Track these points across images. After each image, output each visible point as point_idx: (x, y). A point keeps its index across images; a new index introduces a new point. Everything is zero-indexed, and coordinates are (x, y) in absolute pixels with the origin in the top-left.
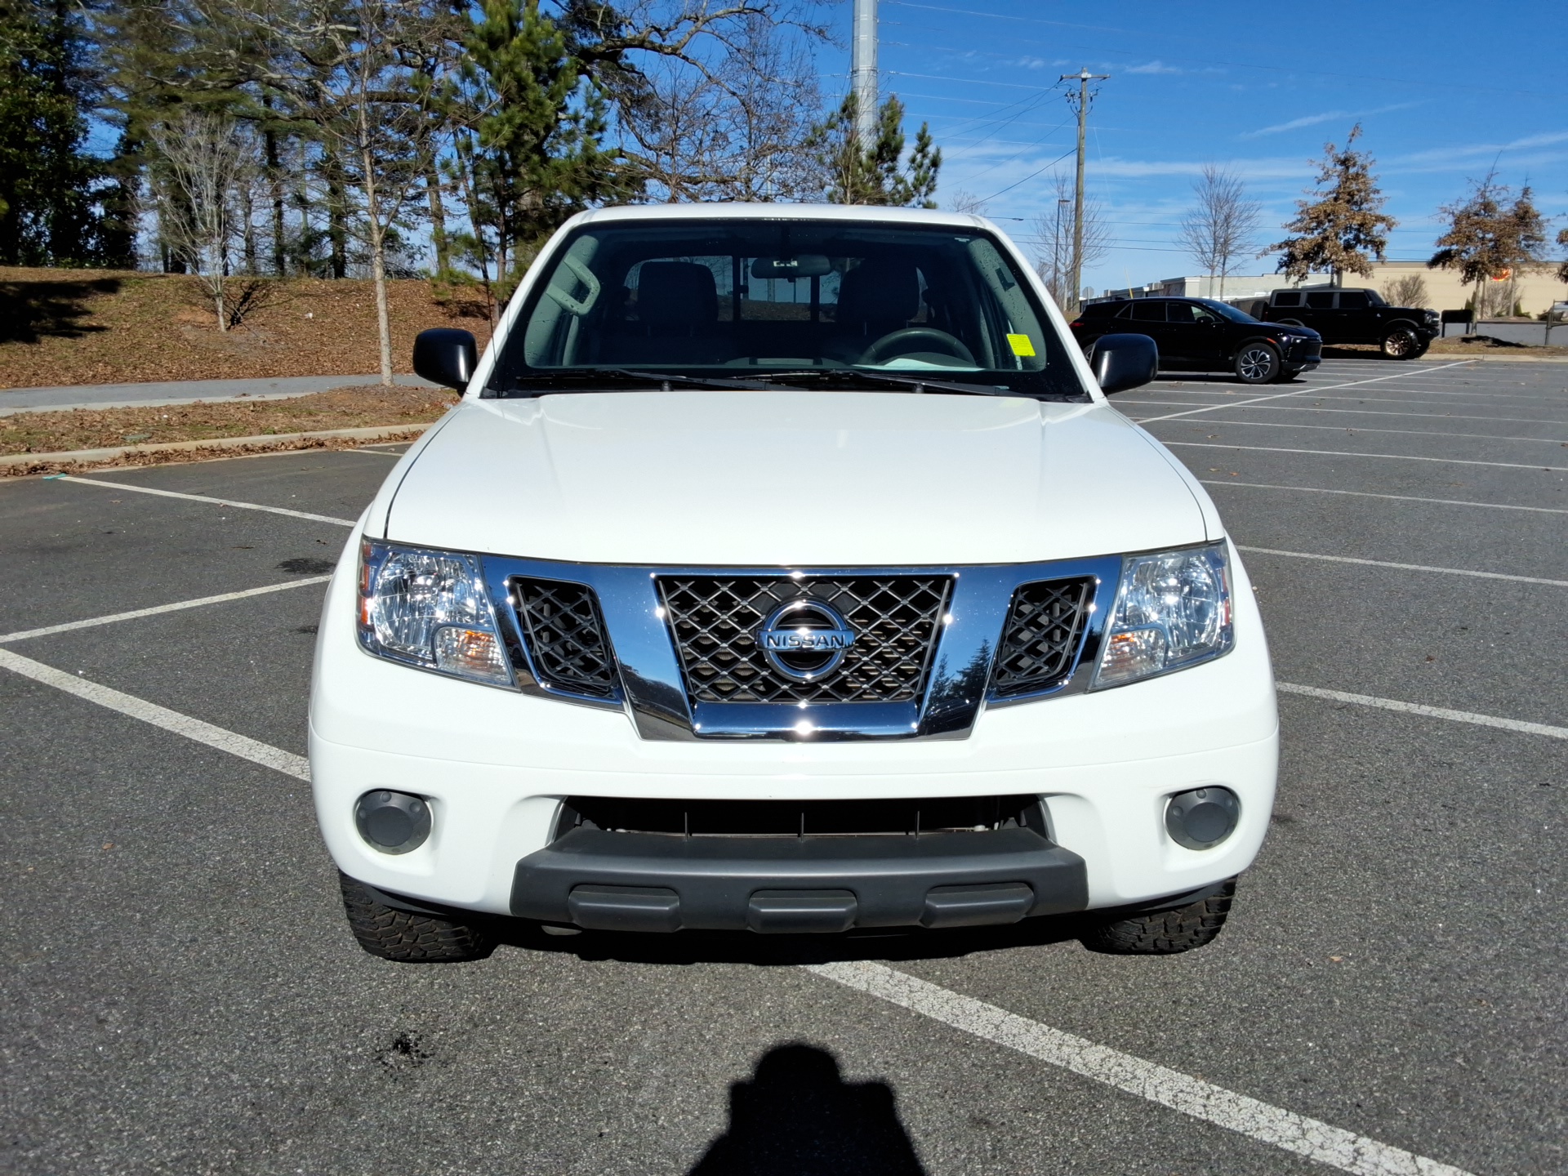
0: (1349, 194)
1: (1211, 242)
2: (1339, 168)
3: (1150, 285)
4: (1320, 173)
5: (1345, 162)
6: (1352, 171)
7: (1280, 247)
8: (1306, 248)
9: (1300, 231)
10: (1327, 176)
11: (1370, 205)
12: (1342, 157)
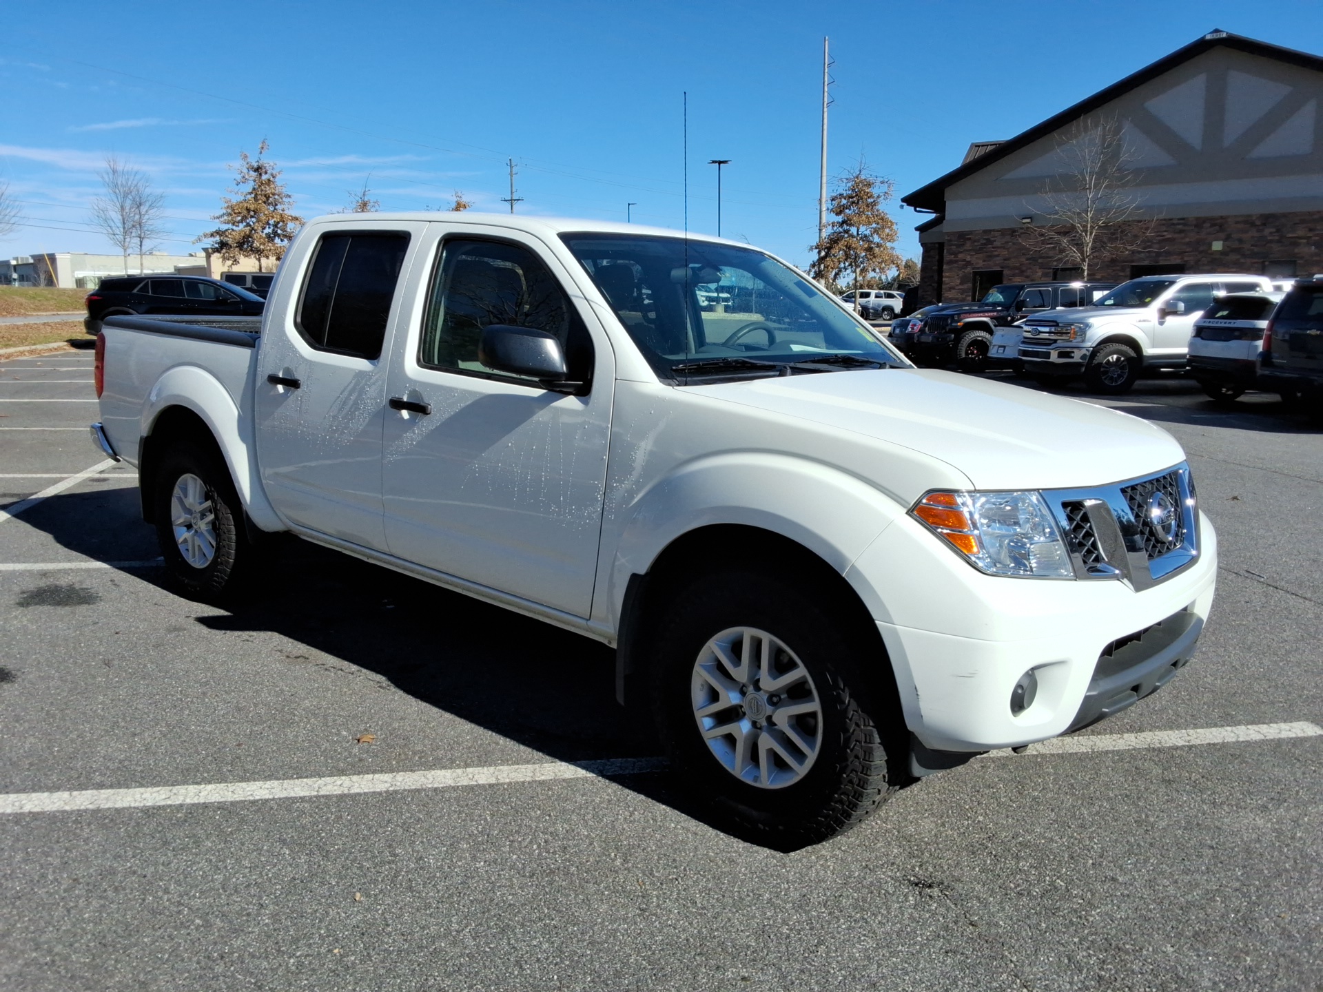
0: (265, 196)
1: (120, 225)
2: (254, 174)
3: (16, 259)
4: (239, 177)
5: (257, 169)
6: (264, 177)
7: (212, 235)
8: (237, 237)
9: (228, 223)
10: (244, 180)
11: (283, 206)
12: (256, 166)
